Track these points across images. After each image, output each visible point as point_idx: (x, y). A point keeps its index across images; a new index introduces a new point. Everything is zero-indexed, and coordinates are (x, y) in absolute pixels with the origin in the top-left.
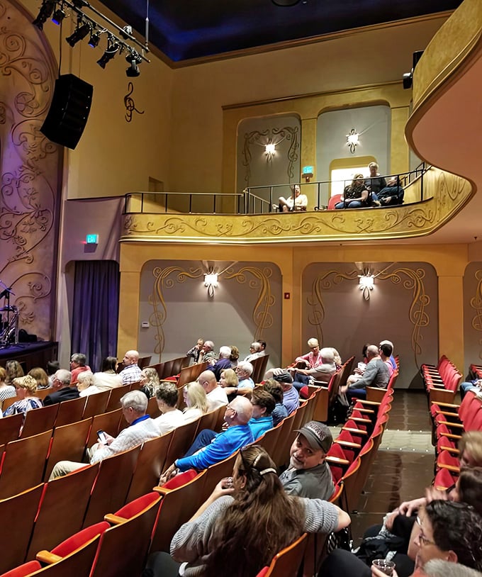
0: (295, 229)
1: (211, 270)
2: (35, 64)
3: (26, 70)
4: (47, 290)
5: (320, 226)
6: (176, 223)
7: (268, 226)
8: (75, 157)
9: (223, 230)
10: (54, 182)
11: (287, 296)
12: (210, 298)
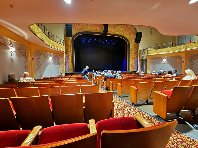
0: (183, 48)
1: (164, 58)
2: (134, 32)
3: (133, 33)
4: (137, 64)
5: (191, 46)
6: (157, 51)
7: (177, 48)
8: (140, 44)
9: (167, 51)
10: (137, 48)
11: (183, 62)
12: (164, 63)
